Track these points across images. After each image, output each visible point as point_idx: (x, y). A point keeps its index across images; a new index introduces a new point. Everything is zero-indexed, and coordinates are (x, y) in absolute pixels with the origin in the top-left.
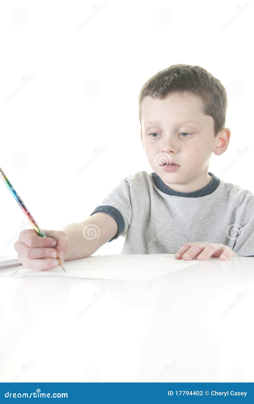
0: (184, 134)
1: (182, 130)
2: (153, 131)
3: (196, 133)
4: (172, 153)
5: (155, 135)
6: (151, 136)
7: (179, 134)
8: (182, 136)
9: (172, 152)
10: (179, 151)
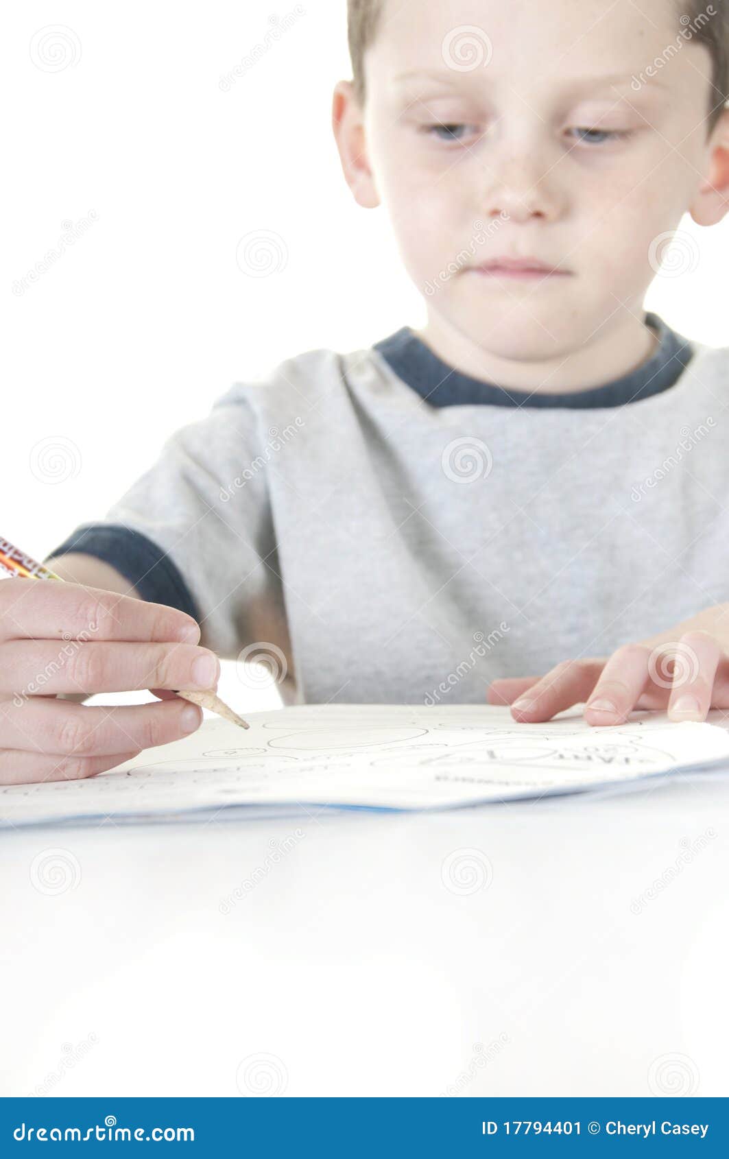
0: (593, 134)
1: (586, 115)
2: (442, 112)
3: (644, 128)
4: (534, 225)
5: (450, 130)
6: (435, 138)
7: (568, 133)
8: (579, 142)
9: (538, 215)
10: (566, 212)
